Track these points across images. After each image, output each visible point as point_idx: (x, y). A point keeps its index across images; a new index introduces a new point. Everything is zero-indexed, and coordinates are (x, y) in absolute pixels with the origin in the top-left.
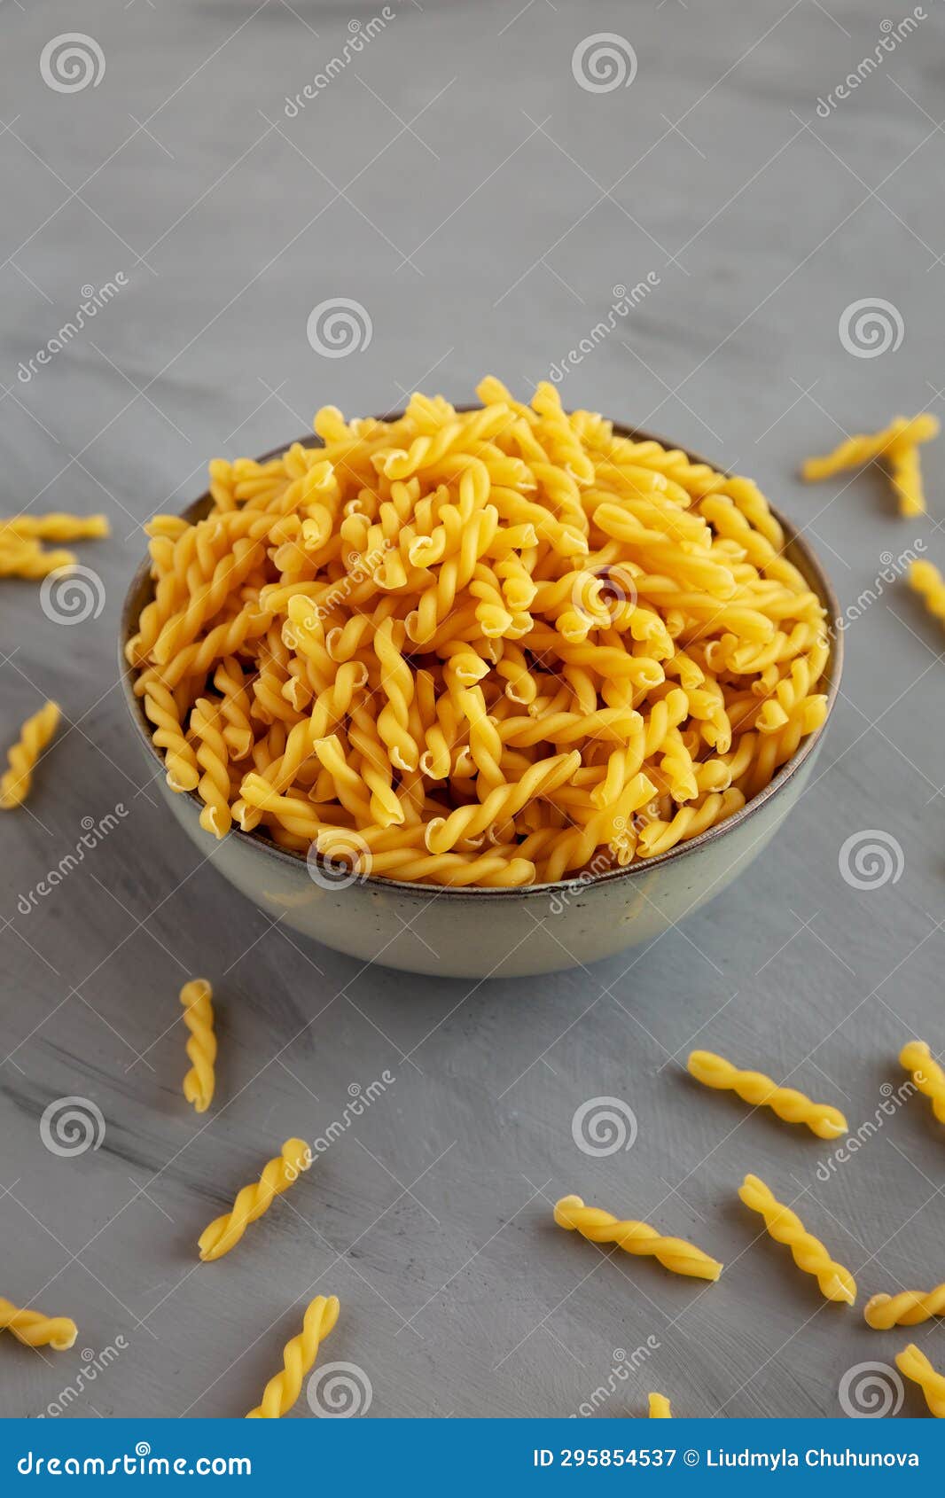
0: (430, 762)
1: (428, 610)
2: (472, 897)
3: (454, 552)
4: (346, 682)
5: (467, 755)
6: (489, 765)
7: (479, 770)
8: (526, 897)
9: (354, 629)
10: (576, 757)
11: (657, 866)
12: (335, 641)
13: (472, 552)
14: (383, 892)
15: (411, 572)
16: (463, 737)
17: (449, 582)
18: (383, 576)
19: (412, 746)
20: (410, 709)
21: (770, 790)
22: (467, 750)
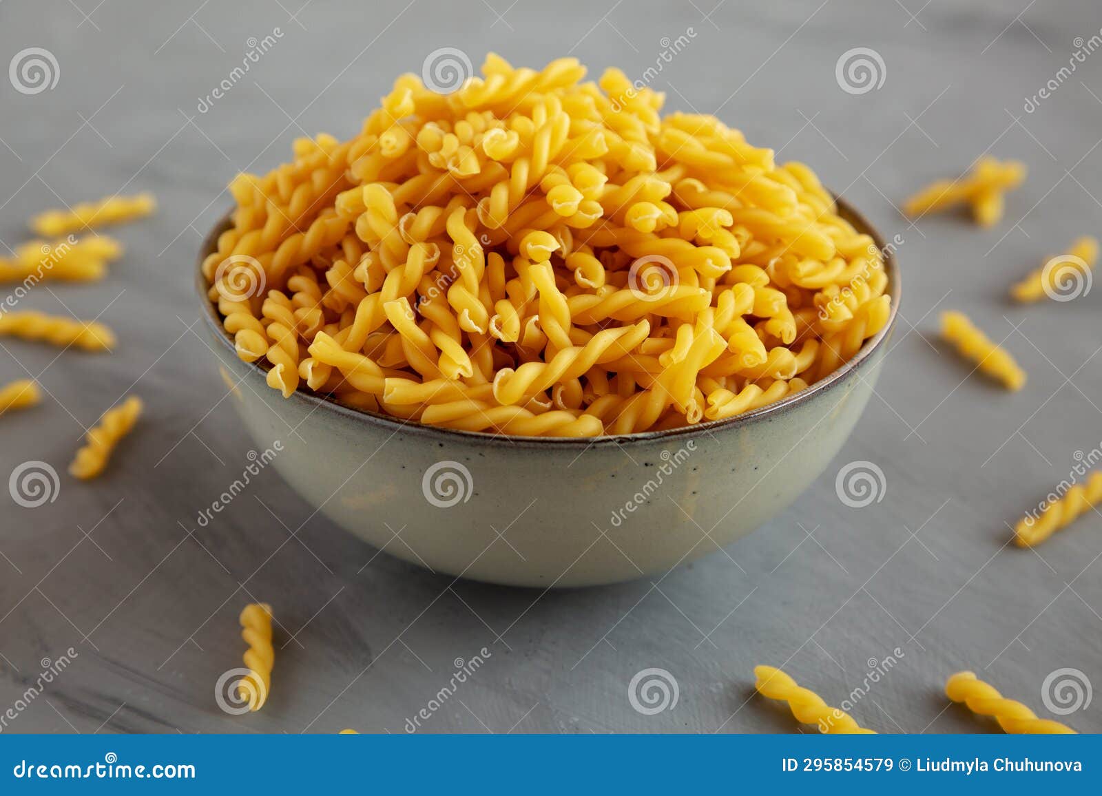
0: (499, 326)
1: (500, 198)
2: (540, 445)
3: (527, 151)
4: (418, 258)
5: (536, 324)
6: (559, 331)
7: (548, 339)
8: (594, 447)
9: (427, 217)
10: (645, 327)
11: (725, 426)
12: (408, 226)
13: (544, 153)
14: (450, 441)
15: (486, 161)
16: (531, 309)
17: (522, 175)
18: (457, 164)
19: (482, 312)
20: (481, 285)
21: (838, 375)
22: (536, 318)
